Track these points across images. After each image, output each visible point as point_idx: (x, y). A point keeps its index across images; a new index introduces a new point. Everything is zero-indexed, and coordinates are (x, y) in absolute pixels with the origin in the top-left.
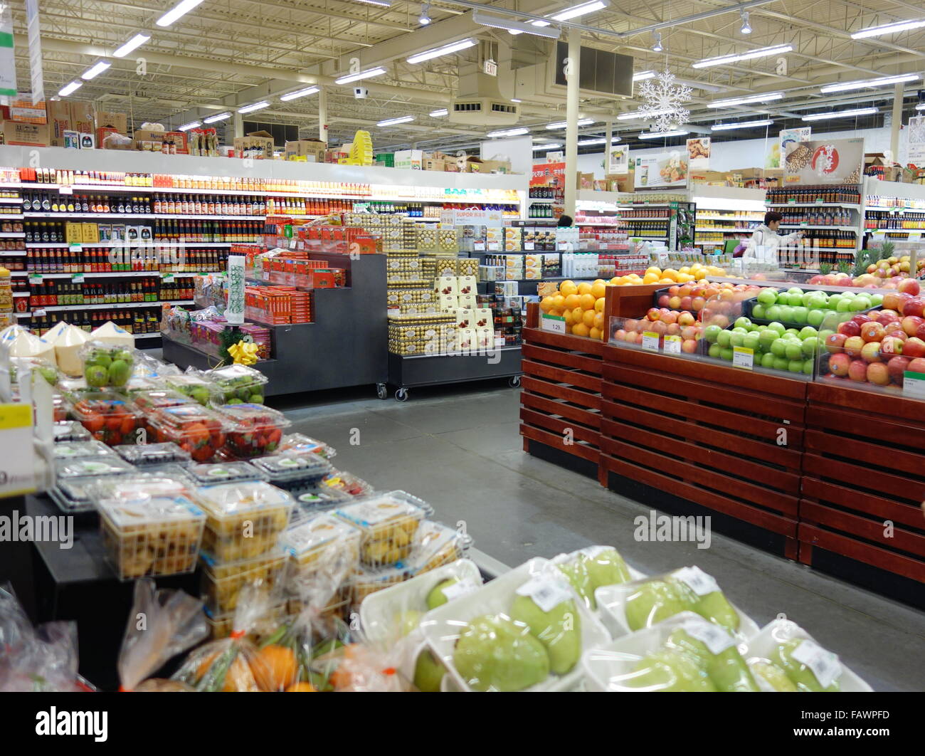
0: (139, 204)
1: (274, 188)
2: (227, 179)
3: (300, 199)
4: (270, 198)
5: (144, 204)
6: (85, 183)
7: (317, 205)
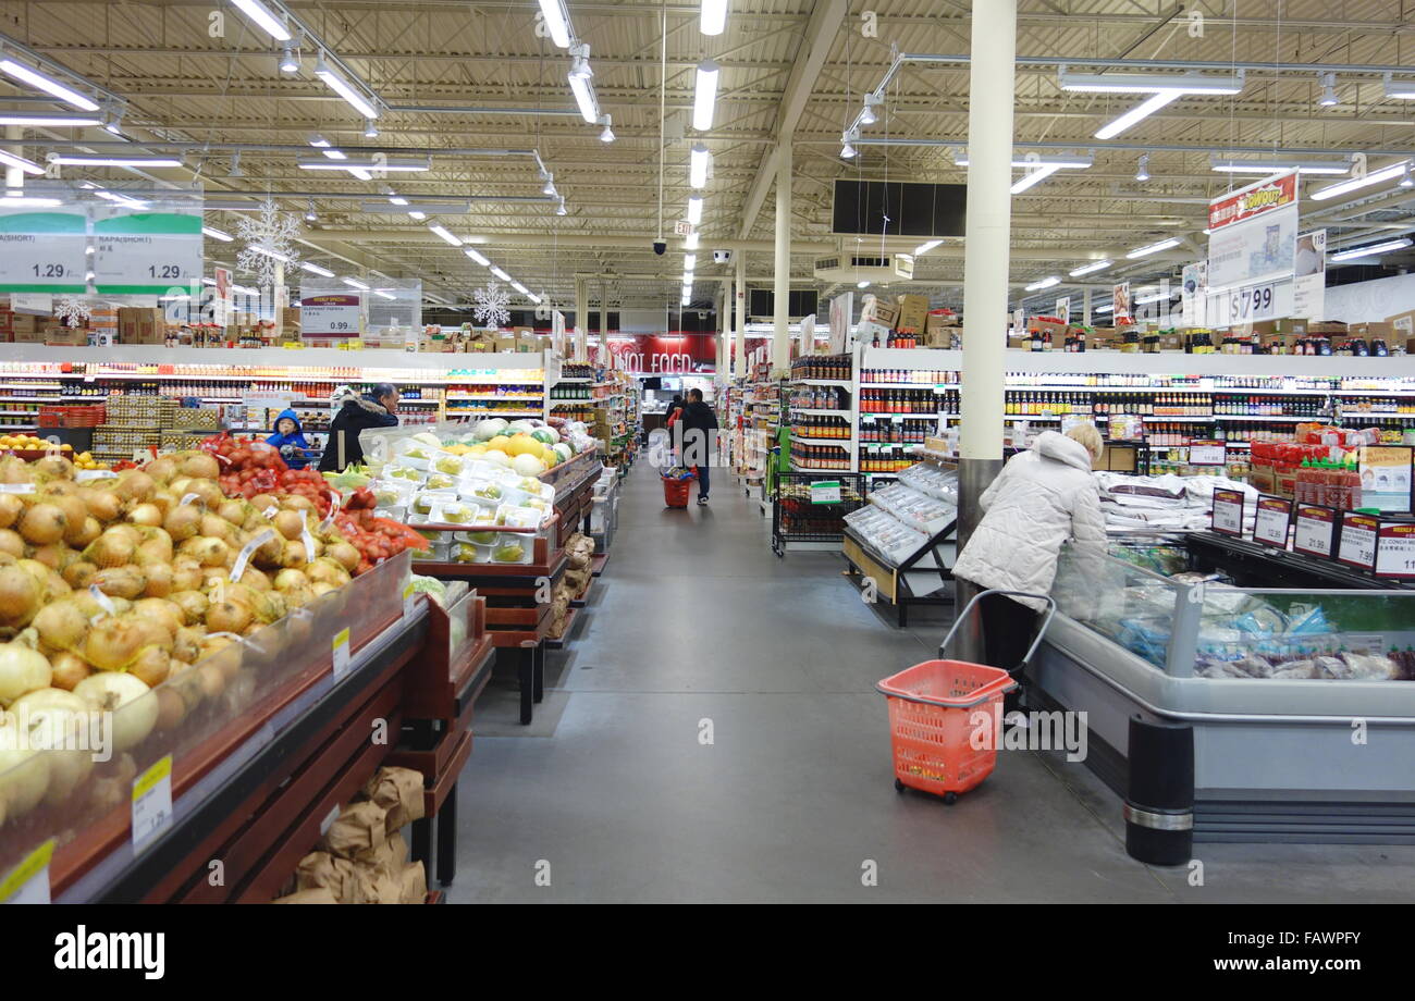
0: (146, 388)
1: (262, 373)
2: (219, 366)
3: (288, 383)
4: (254, 382)
5: (151, 388)
6: (107, 373)
7: (304, 388)
